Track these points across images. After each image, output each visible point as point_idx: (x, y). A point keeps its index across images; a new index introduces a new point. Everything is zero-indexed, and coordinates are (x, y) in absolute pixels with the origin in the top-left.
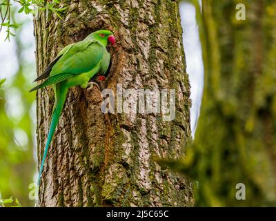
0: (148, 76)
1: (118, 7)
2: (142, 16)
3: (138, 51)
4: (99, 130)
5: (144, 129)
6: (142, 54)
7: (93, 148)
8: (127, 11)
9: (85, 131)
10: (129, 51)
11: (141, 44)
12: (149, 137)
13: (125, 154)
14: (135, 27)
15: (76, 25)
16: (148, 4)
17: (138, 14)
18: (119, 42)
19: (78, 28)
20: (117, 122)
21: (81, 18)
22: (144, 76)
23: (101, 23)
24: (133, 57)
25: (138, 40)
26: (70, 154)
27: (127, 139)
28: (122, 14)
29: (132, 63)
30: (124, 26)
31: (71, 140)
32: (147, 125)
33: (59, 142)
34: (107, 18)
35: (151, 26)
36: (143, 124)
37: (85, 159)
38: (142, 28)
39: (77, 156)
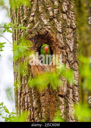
0: (73, 62)
1: (56, 21)
2: (69, 24)
3: (67, 47)
4: (47, 98)
5: (71, 96)
6: (69, 48)
7: (44, 109)
8: (61, 22)
9: (39, 98)
10: (62, 48)
11: (68, 43)
12: (74, 100)
13: (61, 113)
14: (65, 31)
15: (33, 33)
16: (72, 15)
17: (67, 23)
18: (56, 43)
19: (34, 35)
20: (56, 93)
21: (35, 28)
22: (70, 62)
23: (46, 32)
24: (65, 52)
25: (67, 40)
26: (31, 110)
27: (62, 103)
28: (58, 25)
29: (64, 56)
30: (59, 32)
31: (32, 101)
32: (73, 92)
33: (26, 101)
34: (49, 29)
35: (74, 29)
36: (71, 92)
37: (40, 114)
38: (69, 32)
39: (35, 112)
